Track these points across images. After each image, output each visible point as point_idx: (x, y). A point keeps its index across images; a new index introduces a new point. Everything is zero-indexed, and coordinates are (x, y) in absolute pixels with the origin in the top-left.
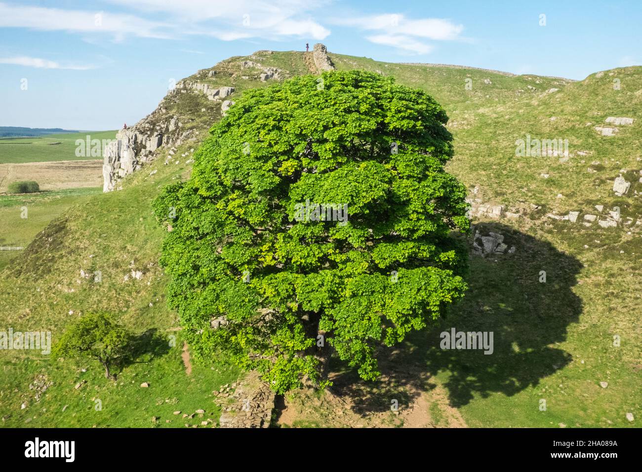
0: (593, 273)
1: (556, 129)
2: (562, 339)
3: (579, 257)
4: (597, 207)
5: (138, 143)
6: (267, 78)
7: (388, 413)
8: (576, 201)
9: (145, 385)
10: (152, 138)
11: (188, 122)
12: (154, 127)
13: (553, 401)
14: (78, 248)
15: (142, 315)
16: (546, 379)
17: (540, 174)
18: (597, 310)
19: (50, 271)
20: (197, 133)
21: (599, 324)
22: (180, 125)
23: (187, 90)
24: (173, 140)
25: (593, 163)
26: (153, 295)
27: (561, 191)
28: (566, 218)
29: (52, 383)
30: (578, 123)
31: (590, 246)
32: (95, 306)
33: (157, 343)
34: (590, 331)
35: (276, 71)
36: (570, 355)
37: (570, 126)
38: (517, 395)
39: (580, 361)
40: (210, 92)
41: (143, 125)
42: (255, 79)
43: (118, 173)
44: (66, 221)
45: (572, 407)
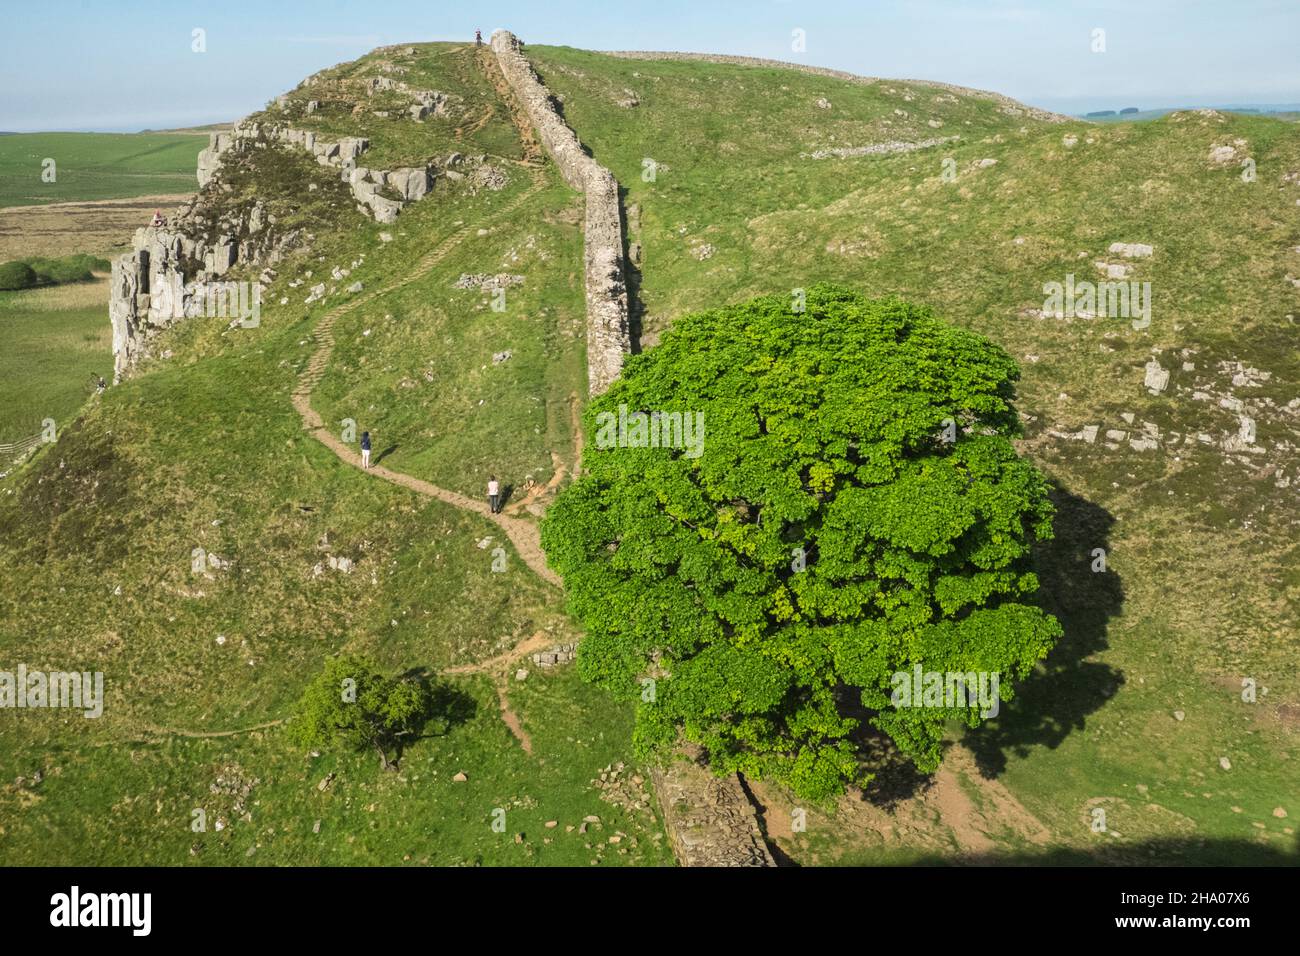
0: (1133, 531)
1: (1029, 262)
2: (1104, 646)
3: (1106, 505)
4: (1124, 415)
5: (184, 256)
6: (424, 113)
7: (913, 800)
8: (1090, 407)
9: (459, 777)
10: (216, 248)
11: (287, 214)
12: (214, 222)
13: (1117, 750)
14: (172, 504)
15: (383, 643)
16: (1097, 713)
17: (1023, 355)
18: (1147, 592)
19: (124, 552)
20: (310, 236)
21: (1153, 615)
22: (272, 219)
23: (267, 142)
24: (261, 252)
25: (1106, 335)
26: (391, 604)
27: (1064, 388)
28: (1079, 436)
29: (257, 781)
30: (1064, 251)
31: (1121, 483)
32: (271, 627)
33: (443, 697)
34: (1141, 628)
35: (439, 98)
36: (1120, 672)
37: (1052, 257)
38: (1062, 746)
39: (1137, 679)
40: (321, 150)
41: (189, 219)
42: (402, 116)
43: (146, 317)
44: (111, 443)
45: (1146, 756)
